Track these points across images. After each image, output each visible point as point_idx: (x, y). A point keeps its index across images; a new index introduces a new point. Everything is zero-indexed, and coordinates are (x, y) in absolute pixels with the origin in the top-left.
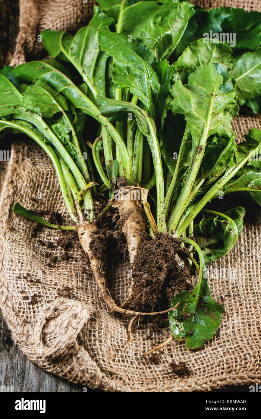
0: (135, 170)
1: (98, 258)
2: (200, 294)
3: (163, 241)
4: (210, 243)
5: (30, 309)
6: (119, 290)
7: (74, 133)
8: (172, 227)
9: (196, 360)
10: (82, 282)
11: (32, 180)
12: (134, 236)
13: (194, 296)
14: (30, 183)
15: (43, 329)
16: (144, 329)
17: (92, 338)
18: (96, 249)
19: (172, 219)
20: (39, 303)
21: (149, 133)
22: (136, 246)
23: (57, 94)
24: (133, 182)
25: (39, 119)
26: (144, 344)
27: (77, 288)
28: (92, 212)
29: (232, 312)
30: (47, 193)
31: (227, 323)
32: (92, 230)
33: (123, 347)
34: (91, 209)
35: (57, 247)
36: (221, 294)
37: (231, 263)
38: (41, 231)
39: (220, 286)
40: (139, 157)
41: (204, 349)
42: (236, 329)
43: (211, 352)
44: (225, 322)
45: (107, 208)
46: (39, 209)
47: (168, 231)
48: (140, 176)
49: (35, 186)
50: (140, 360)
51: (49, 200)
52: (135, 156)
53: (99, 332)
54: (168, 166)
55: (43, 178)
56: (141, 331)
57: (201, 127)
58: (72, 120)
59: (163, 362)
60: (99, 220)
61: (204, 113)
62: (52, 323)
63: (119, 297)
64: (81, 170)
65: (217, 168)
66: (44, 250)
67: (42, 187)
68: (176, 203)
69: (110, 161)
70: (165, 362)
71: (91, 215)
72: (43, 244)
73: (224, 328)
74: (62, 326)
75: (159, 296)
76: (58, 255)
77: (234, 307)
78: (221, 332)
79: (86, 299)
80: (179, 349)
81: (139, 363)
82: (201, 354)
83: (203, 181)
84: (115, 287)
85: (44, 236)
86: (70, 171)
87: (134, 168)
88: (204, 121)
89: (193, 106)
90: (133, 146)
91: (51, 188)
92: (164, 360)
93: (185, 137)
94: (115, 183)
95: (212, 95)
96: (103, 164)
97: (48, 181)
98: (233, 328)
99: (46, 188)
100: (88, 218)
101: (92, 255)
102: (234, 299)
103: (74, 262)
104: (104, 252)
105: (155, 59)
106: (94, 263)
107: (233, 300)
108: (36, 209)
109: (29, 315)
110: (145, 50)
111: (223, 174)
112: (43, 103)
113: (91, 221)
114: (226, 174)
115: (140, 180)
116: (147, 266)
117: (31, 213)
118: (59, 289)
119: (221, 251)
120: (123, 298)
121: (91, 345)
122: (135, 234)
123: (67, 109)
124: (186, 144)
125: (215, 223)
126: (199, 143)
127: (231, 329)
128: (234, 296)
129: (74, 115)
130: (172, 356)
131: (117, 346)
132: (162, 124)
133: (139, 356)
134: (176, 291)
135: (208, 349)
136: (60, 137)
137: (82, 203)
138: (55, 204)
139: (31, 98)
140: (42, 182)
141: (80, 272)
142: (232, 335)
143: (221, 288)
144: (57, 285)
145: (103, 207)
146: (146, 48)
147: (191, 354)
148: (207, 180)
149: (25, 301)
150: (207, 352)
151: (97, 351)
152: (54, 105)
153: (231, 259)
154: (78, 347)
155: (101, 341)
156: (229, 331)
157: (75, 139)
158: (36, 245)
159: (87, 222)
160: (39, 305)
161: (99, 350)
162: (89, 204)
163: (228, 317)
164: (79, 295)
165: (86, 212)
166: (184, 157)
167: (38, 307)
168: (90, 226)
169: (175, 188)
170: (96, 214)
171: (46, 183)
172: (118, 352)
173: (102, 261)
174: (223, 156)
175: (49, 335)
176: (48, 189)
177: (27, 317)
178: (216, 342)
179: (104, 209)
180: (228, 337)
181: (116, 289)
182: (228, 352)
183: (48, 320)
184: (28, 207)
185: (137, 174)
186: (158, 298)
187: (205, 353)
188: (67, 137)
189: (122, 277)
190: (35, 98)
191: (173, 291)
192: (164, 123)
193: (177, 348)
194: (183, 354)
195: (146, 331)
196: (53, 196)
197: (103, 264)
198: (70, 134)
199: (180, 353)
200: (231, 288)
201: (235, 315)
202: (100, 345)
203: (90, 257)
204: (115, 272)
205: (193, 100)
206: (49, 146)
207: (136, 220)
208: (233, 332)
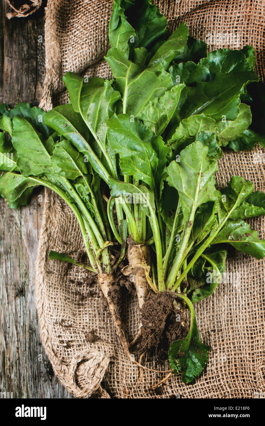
0: (141, 231)
1: (114, 304)
2: (191, 336)
3: (162, 299)
4: (199, 286)
5: (65, 351)
6: (131, 325)
7: (92, 196)
8: (169, 286)
9: (189, 393)
10: (104, 321)
11: (62, 227)
12: (141, 288)
13: (187, 340)
14: (60, 229)
15: (75, 373)
16: (151, 361)
17: (112, 380)
18: (113, 297)
19: (169, 279)
20: (72, 347)
21: (150, 214)
22: (143, 295)
23: (77, 157)
24: (139, 242)
25: (65, 180)
26: (151, 376)
27: (100, 328)
28: (109, 266)
29: (216, 348)
30: (74, 234)
31: (212, 359)
32: (109, 281)
33: (135, 384)
34: (108, 264)
35: (84, 283)
36: (208, 328)
37: (216, 297)
38: (71, 268)
39: (207, 321)
40: (143, 220)
41: (195, 383)
42: (219, 366)
43: (200, 387)
44: (211, 358)
45: (120, 260)
46: (69, 250)
47: (166, 289)
48: (144, 235)
49: (64, 230)
50: (148, 392)
51: (76, 240)
52: (140, 219)
53: (117, 374)
54: (167, 224)
55: (70, 222)
56: (148, 363)
57: (190, 205)
58: (90, 182)
59: (165, 393)
60: (114, 270)
61: (192, 191)
62: (82, 367)
63: (131, 332)
64: (99, 228)
65: (203, 234)
66: (73, 287)
67: (70, 231)
68: (172, 265)
69: (121, 221)
70: (167, 393)
71: (108, 269)
72: (73, 282)
73: (210, 364)
74: (90, 372)
75: (161, 337)
76: (84, 292)
77: (218, 344)
78: (208, 369)
79: (106, 339)
80: (176, 381)
81: (147, 395)
82: (193, 388)
83: (193, 243)
84: (128, 322)
85: (73, 274)
86: (91, 228)
87: (140, 229)
88: (193, 199)
89: (184, 185)
90: (139, 209)
91: (77, 230)
92: (166, 391)
93: (178, 211)
94: (125, 241)
95: (199, 174)
96: (116, 224)
97: (75, 225)
98: (217, 364)
99: (73, 230)
100: (106, 271)
101: (110, 301)
102: (218, 334)
103: (97, 299)
104: (119, 299)
105: (154, 134)
106: (112, 307)
107: (217, 336)
108: (66, 251)
109: (64, 356)
110: (145, 131)
111: (208, 236)
112: (67, 169)
113: (108, 273)
114: (211, 234)
115: (144, 238)
116: (151, 318)
117: (63, 255)
118: (86, 332)
119: (208, 292)
120: (134, 332)
121: (111, 386)
122: (142, 286)
123: (86, 173)
124: (179, 216)
125: (203, 270)
126: (189, 219)
127: (215, 366)
128: (218, 331)
129: (92, 175)
130: (171, 387)
131: (131, 384)
132: (161, 195)
133: (147, 388)
134: (174, 334)
135: (198, 383)
136: (82, 197)
137: (101, 257)
138: (80, 242)
139: (58, 162)
140: (70, 226)
141: (102, 310)
142: (216, 373)
143: (208, 323)
144: (85, 329)
145: (117, 259)
146: (146, 129)
147: (185, 387)
148: (196, 242)
149: (61, 344)
150: (197, 386)
151: (116, 391)
152: (76, 170)
153: (216, 293)
154: (102, 389)
155: (118, 382)
156: (214, 368)
157: (94, 201)
158: (68, 283)
159: (105, 275)
160: (72, 349)
161: (117, 391)
162: (106, 259)
163: (213, 353)
164: (101, 335)
165: (104, 266)
166: (177, 227)
167: (71, 351)
168: (107, 278)
169: (171, 252)
170: (112, 267)
171: (73, 226)
172: (131, 389)
173: (117, 306)
174: (208, 226)
175: (80, 377)
176: (75, 231)
177: (63, 358)
178: (204, 377)
179: (118, 262)
180: (212, 374)
181: (130, 324)
182: (213, 389)
183: (79, 364)
184: (60, 250)
185: (142, 234)
186: (160, 339)
187: (196, 387)
188: (87, 198)
189: (134, 313)
190: (61, 163)
191: (172, 335)
192: (162, 194)
193: (175, 380)
194: (180, 386)
195: (153, 363)
196: (79, 236)
197: (118, 307)
198: (89, 195)
199: (177, 385)
200: (216, 323)
201: (218, 351)
202: (118, 386)
203: (108, 302)
204: (128, 308)
205: (184, 180)
206: (74, 205)
207: (142, 275)
208: (217, 369)
